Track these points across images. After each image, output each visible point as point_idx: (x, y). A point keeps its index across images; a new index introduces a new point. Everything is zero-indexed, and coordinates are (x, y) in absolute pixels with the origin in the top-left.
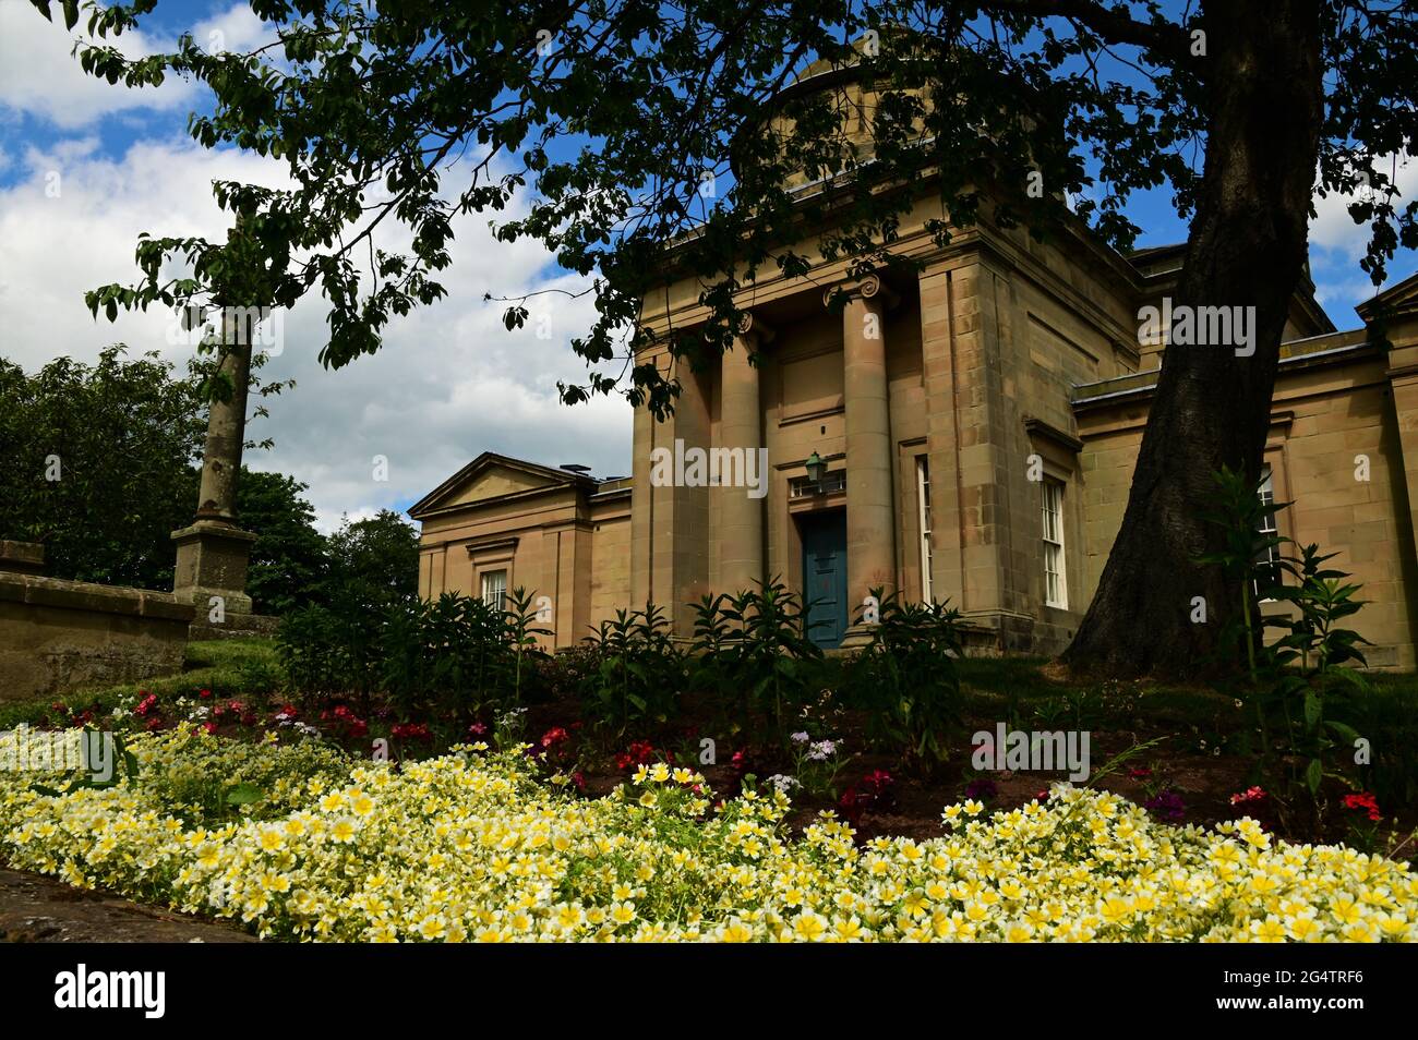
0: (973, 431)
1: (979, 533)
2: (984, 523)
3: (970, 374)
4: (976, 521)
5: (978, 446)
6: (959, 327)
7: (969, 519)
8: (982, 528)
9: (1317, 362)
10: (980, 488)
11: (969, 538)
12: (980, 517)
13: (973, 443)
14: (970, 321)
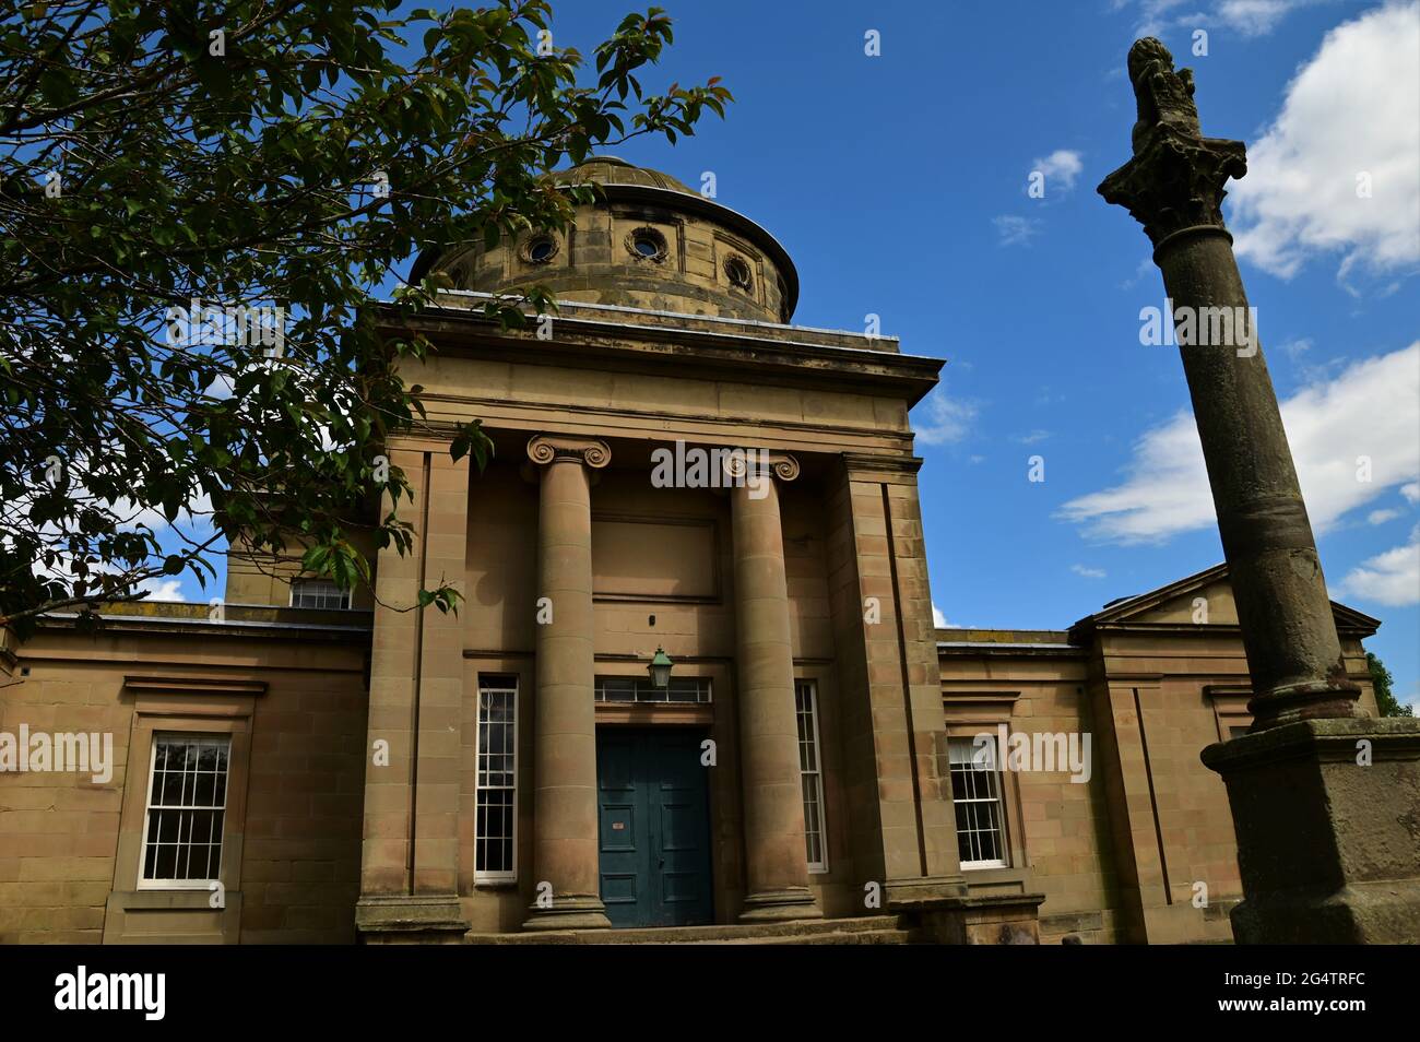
0: (921, 669)
1: (935, 786)
2: (940, 775)
3: (915, 605)
4: (931, 773)
5: (927, 686)
6: (899, 549)
7: (922, 769)
8: (938, 781)
9: (1042, 652)
10: (933, 735)
11: (924, 791)
12: (935, 767)
13: (923, 682)
14: (911, 546)
